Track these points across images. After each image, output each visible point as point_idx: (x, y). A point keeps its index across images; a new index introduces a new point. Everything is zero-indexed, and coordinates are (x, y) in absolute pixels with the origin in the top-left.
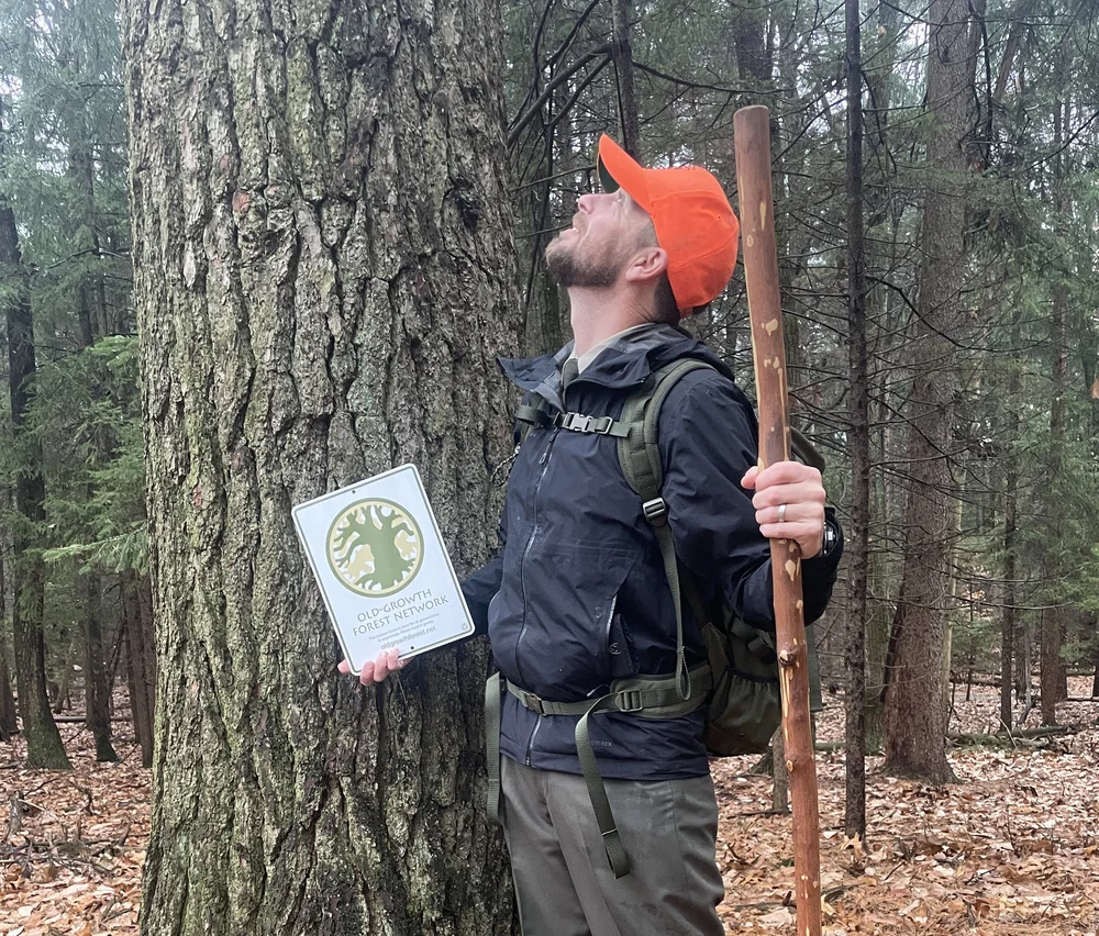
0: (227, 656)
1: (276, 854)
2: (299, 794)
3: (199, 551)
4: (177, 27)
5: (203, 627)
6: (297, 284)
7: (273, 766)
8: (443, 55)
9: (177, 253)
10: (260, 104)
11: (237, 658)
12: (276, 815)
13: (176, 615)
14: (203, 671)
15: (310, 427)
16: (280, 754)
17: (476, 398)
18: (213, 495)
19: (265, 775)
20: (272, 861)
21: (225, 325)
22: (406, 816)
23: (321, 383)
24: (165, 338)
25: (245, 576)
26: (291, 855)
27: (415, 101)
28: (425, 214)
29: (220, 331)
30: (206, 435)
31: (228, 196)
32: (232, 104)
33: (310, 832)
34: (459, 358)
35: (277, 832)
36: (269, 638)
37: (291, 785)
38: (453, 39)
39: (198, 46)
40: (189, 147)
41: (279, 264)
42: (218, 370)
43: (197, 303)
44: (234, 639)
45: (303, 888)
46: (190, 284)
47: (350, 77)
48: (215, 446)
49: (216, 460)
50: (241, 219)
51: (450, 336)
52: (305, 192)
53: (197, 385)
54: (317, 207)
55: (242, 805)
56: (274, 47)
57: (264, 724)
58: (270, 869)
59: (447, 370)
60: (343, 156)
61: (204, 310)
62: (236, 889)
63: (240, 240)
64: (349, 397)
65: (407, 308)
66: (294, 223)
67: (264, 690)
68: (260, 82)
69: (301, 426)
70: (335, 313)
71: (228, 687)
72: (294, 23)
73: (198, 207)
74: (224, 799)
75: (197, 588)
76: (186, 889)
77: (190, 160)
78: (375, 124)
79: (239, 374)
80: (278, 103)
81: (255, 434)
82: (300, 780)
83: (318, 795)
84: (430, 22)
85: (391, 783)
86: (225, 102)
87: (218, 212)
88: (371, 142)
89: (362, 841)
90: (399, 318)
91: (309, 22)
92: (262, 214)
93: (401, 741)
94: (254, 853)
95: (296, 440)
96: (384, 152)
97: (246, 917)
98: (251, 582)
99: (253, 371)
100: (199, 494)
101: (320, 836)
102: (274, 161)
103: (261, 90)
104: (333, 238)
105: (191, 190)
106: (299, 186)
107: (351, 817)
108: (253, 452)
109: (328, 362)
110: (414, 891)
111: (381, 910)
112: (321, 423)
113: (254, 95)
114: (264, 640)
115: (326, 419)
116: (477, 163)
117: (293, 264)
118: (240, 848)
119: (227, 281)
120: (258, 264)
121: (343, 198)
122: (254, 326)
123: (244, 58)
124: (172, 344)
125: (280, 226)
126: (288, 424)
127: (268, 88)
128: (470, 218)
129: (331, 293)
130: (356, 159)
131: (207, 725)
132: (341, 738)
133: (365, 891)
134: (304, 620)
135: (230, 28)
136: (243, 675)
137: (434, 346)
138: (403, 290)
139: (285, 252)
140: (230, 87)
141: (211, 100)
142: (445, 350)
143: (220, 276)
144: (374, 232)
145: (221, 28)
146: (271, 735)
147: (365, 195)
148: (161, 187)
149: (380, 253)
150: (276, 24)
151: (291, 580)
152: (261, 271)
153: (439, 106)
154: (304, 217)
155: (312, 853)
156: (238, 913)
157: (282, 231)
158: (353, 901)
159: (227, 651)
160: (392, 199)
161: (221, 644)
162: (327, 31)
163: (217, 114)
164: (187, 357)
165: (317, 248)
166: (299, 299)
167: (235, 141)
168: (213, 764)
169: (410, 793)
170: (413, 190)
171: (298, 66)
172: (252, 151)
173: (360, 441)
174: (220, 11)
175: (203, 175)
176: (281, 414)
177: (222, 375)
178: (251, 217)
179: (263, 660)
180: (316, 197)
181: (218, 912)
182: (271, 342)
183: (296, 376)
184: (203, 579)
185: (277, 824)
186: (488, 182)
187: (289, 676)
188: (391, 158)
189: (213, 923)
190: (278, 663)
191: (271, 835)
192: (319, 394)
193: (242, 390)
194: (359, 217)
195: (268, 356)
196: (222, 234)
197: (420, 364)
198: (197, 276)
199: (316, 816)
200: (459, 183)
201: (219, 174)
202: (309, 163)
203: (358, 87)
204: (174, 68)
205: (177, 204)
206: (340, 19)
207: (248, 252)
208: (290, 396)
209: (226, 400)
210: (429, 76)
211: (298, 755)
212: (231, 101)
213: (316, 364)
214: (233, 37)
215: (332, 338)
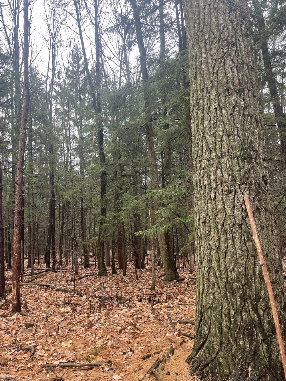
0: (220, 272)
1: (234, 317)
2: (238, 303)
3: (214, 250)
4: (209, 155)
5: (215, 265)
6: (235, 199)
7: (233, 296)
8: (260, 155)
9: (210, 193)
10: (228, 168)
11: (223, 272)
12: (234, 308)
13: (207, 262)
14: (214, 274)
15: (238, 226)
16: (234, 294)
17: (269, 218)
18: (217, 239)
19: (231, 298)
20: (233, 318)
21: (220, 206)
22: (263, 310)
23: (241, 217)
24: (206, 208)
25: (224, 255)
26: (238, 317)
27: (256, 164)
28: (259, 184)
29: (219, 208)
30: (216, 227)
31: (221, 184)
32: (222, 167)
33: (241, 312)
34: (266, 210)
35: (234, 312)
36: (230, 268)
37: (236, 301)
38: (261, 151)
39: (215, 158)
40: (213, 175)
41: (232, 196)
42: (218, 215)
43: (214, 202)
44: (222, 268)
45: (240, 325)
46: (212, 199)
47: (244, 161)
48: (218, 229)
49: (218, 231)
50: (224, 188)
51: (264, 206)
52: (237, 183)
53: (214, 217)
54: (239, 185)
55: (225, 304)
56: (230, 158)
57: (230, 287)
58: (232, 320)
59: (264, 213)
60: (244, 176)
61: (215, 203)
62: (224, 324)
63: (223, 191)
64: (246, 220)
65: (257, 202)
66: (235, 188)
67: (229, 279)
68: (227, 164)
69: (237, 226)
70: (243, 204)
71: (221, 278)
72: (234, 153)
73: (215, 185)
74: (220, 303)
75: (214, 257)
76: (211, 323)
77: (213, 177)
78: (250, 169)
79: (223, 216)
80: (231, 167)
81: (227, 227)
82: (238, 300)
83: (243, 303)
84: (258, 149)
85: (259, 302)
86: (220, 167)
87: (219, 186)
88: (249, 173)
89: (254, 315)
90: (255, 204)
91: (237, 153)
92: (228, 187)
93: (260, 292)
94: (228, 315)
95: (236, 228)
96: (252, 174)
97: (227, 331)
98: (225, 256)
99: (226, 215)
100: (214, 238)
101: (243, 313)
102: (231, 177)
103: (228, 165)
104: (242, 191)
105: (213, 183)
106: (235, 182)
107: (250, 309)
108: (226, 230)
109: (242, 213)
110: (265, 328)
111: (258, 331)
112: (241, 225)
113: (227, 166)
114: (229, 269)
115: (242, 224)
116: (266, 172)
117: (234, 196)
118: (225, 314)
119: (221, 198)
120: (227, 195)
121: (244, 183)
122: (226, 207)
123: (224, 160)
124: (208, 209)
125: (232, 189)
126: (234, 225)
127: (229, 165)
128: (266, 183)
129: (243, 201)
130: (247, 176)
131: (216, 286)
132: (247, 291)
133: (255, 327)
134: (238, 265)
135: (222, 155)
136: (225, 276)
137: (262, 209)
138: (256, 199)
139: (233, 193)
140: (221, 164)
141: (217, 167)
142: (264, 209)
143: (219, 198)
144: (250, 189)
145: (219, 155)
146: (231, 289)
147: (248, 182)
148: (206, 181)
149: (251, 192)
150: (230, 154)
151: (235, 256)
152: (228, 197)
153: (260, 164)
154: (237, 187)
155: (242, 317)
156: (225, 329)
157: (233, 190)
158: (253, 329)
159: (220, 270)
160: (253, 183)
161: (219, 269)
162: (240, 155)
163: (219, 170)
164: (211, 212)
165: (240, 193)
166: (236, 202)
167: (222, 174)
168: (218, 295)
169: (263, 304)
170: (257, 180)
171: (235, 161)
172: (226, 176)
173: (249, 228)
174: (219, 152)
175: (216, 180)
176: (232, 223)
177: (220, 216)
178: (226, 187)
179: (229, 273)
180: (239, 184)
181: (220, 328)
182: (230, 210)
183: (235, 216)
184: (215, 255)
185: (234, 310)
186: (268, 175)
187: (235, 277)
188: (253, 175)
189: (219, 331)
190: (232, 274)
191: (232, 312)
192: (240, 220)
193: (224, 219)
194: (247, 187)
195: (230, 213)
196: (220, 190)
197: (259, 212)
198: (214, 198)
199: (243, 308)
200: (264, 177)
201: (219, 180)
202: (238, 178)
203: (246, 163)
204: (209, 161)
205: (210, 185)
206: (242, 152)
207: (225, 193)
208: (234, 220)
209: (220, 221)
210: (258, 159)
211: (238, 295)
212: (221, 167)
213: (240, 214)
214: (222, 156)
215: (242, 209)
